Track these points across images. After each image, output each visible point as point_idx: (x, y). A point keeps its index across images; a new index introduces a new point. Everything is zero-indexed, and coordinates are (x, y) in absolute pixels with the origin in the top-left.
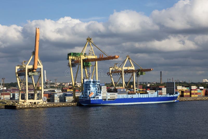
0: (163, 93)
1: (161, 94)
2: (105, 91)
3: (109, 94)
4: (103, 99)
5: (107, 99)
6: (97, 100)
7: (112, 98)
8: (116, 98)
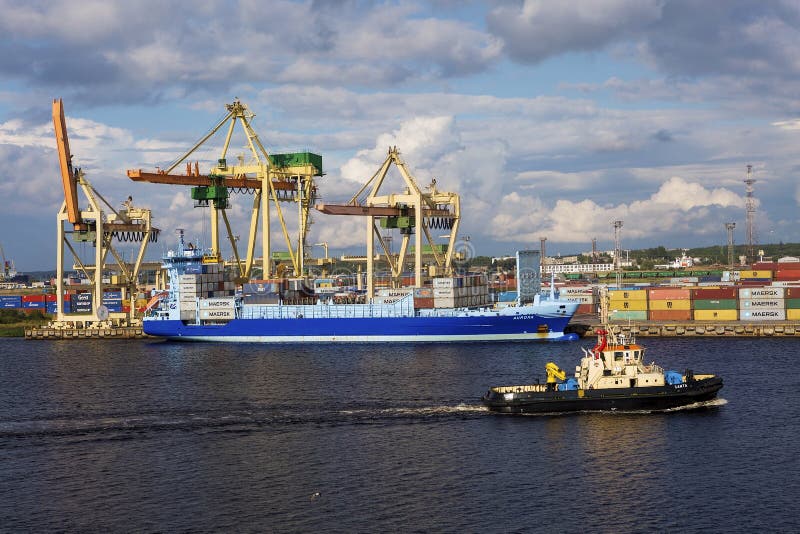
0: (435, 301)
1: (428, 303)
2: (190, 290)
3: (205, 303)
4: (184, 318)
5: (198, 320)
6: (163, 321)
7: (215, 317)
8: (232, 316)
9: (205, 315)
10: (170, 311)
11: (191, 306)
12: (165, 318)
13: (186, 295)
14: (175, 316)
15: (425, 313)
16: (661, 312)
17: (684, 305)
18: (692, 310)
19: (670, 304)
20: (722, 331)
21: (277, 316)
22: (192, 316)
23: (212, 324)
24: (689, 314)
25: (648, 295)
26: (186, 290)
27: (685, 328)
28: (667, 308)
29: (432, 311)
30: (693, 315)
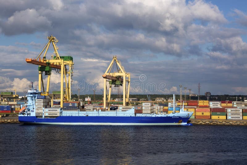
0: (143, 111)
1: (140, 111)
2: (40, 105)
3: (47, 110)
4: (37, 116)
5: (43, 116)
6: (28, 117)
7: (51, 115)
8: (58, 115)
9: (47, 115)
10: (31, 113)
11: (40, 111)
12: (29, 116)
13: (38, 107)
14: (33, 114)
15: (138, 115)
16: (200, 116)
17: (208, 114)
18: (211, 116)
19: (203, 114)
20: (239, 123)
21: (77, 115)
22: (41, 115)
23: (48, 118)
24: (210, 117)
25: (195, 110)
26: (38, 105)
27: (226, 122)
28: (202, 115)
29: (141, 114)
30: (211, 118)
